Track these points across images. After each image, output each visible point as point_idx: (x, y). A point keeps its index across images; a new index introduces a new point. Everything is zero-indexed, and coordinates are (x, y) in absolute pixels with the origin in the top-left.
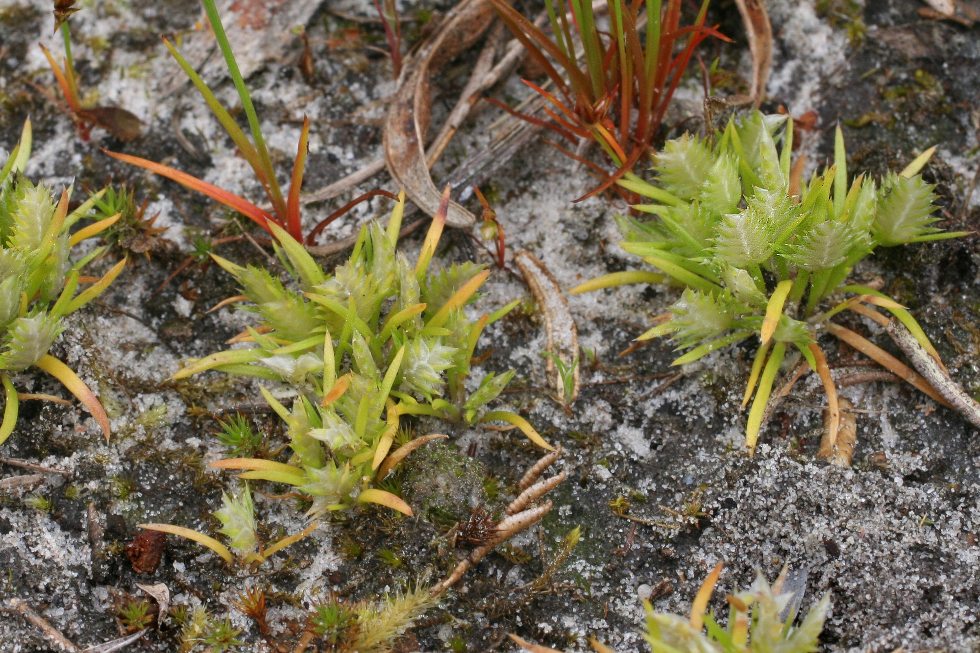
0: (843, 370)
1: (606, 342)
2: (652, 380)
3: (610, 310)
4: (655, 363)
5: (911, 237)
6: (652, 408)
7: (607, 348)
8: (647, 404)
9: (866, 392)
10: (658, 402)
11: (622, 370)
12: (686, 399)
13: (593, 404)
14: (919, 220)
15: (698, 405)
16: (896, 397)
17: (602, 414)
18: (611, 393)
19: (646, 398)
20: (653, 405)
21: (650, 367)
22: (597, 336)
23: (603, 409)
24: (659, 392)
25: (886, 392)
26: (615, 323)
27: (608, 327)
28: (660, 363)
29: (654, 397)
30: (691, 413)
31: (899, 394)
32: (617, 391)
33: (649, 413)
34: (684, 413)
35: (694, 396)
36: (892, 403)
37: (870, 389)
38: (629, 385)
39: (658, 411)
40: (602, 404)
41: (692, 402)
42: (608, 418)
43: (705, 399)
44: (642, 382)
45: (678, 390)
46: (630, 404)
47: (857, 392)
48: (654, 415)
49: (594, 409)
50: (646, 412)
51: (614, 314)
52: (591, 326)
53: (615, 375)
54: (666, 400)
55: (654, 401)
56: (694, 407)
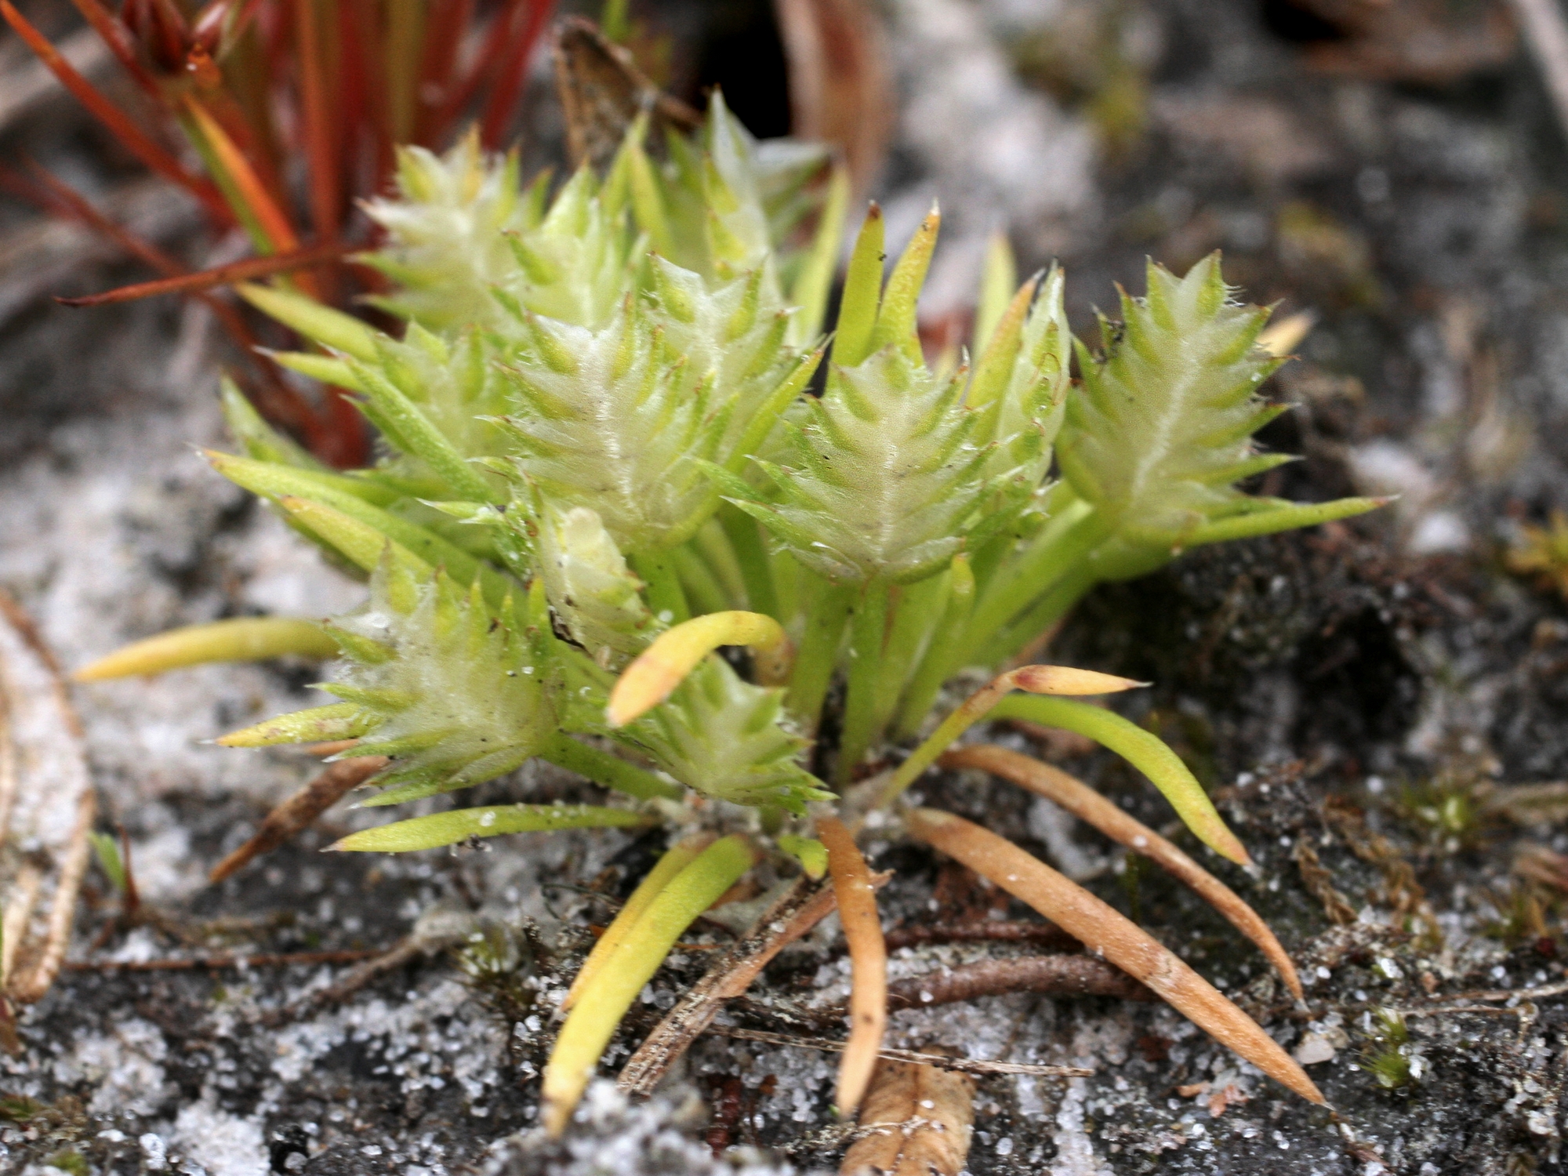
0: (945, 953)
1: (197, 866)
2: (314, 971)
3: (223, 768)
4: (336, 923)
5: (1190, 522)
6: (300, 1053)
7: (196, 880)
8: (286, 1040)
9: (1017, 1035)
10: (322, 1035)
11: (222, 932)
12: (418, 1029)
13: (107, 1031)
14: (1217, 456)
15: (455, 1047)
16: (1115, 1057)
17: (133, 1064)
18: (171, 1000)
19: (284, 1020)
20: (303, 1042)
21: (318, 934)
22: (172, 843)
23: (139, 1049)
24: (329, 1004)
25: (1083, 1040)
26: (234, 807)
27: (209, 821)
28: (352, 924)
29: (309, 1017)
30: (424, 1070)
31: (1131, 1049)
32: (191, 994)
33: (289, 1068)
34: (400, 1070)
35: (443, 1022)
36: (1103, 1076)
37: (1033, 1027)
38: (236, 979)
39: (319, 1063)
40: (136, 1032)
41: (434, 1038)
42: (152, 1077)
43: (478, 1028)
44: (281, 970)
45: (395, 1000)
46: (222, 1031)
47: (987, 1031)
48: (306, 1077)
49: (110, 1048)
50: (277, 1066)
51: (232, 780)
52: (154, 815)
53: (192, 947)
54: (350, 1030)
55: (310, 1031)
56: (441, 1054)
